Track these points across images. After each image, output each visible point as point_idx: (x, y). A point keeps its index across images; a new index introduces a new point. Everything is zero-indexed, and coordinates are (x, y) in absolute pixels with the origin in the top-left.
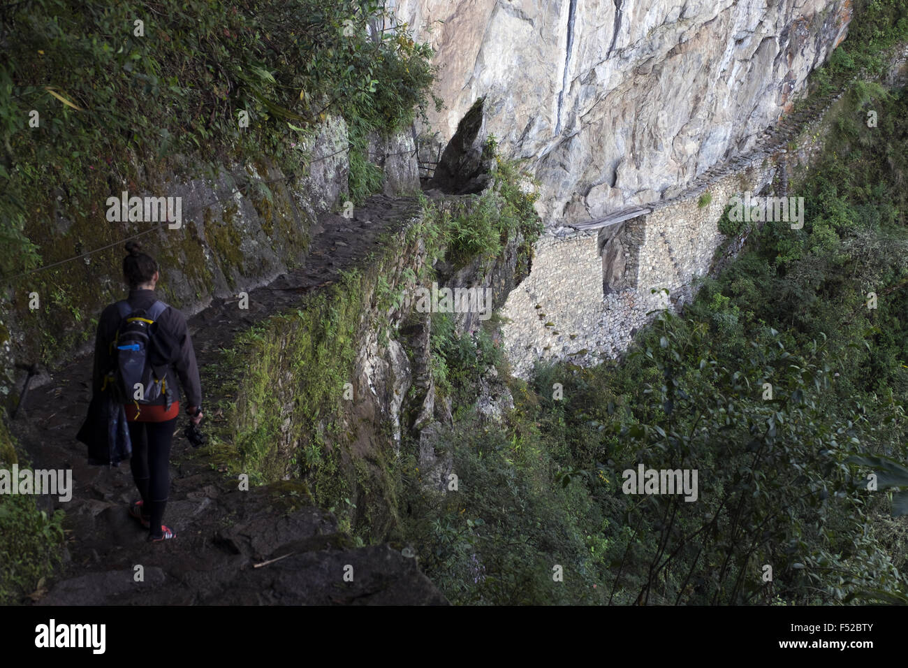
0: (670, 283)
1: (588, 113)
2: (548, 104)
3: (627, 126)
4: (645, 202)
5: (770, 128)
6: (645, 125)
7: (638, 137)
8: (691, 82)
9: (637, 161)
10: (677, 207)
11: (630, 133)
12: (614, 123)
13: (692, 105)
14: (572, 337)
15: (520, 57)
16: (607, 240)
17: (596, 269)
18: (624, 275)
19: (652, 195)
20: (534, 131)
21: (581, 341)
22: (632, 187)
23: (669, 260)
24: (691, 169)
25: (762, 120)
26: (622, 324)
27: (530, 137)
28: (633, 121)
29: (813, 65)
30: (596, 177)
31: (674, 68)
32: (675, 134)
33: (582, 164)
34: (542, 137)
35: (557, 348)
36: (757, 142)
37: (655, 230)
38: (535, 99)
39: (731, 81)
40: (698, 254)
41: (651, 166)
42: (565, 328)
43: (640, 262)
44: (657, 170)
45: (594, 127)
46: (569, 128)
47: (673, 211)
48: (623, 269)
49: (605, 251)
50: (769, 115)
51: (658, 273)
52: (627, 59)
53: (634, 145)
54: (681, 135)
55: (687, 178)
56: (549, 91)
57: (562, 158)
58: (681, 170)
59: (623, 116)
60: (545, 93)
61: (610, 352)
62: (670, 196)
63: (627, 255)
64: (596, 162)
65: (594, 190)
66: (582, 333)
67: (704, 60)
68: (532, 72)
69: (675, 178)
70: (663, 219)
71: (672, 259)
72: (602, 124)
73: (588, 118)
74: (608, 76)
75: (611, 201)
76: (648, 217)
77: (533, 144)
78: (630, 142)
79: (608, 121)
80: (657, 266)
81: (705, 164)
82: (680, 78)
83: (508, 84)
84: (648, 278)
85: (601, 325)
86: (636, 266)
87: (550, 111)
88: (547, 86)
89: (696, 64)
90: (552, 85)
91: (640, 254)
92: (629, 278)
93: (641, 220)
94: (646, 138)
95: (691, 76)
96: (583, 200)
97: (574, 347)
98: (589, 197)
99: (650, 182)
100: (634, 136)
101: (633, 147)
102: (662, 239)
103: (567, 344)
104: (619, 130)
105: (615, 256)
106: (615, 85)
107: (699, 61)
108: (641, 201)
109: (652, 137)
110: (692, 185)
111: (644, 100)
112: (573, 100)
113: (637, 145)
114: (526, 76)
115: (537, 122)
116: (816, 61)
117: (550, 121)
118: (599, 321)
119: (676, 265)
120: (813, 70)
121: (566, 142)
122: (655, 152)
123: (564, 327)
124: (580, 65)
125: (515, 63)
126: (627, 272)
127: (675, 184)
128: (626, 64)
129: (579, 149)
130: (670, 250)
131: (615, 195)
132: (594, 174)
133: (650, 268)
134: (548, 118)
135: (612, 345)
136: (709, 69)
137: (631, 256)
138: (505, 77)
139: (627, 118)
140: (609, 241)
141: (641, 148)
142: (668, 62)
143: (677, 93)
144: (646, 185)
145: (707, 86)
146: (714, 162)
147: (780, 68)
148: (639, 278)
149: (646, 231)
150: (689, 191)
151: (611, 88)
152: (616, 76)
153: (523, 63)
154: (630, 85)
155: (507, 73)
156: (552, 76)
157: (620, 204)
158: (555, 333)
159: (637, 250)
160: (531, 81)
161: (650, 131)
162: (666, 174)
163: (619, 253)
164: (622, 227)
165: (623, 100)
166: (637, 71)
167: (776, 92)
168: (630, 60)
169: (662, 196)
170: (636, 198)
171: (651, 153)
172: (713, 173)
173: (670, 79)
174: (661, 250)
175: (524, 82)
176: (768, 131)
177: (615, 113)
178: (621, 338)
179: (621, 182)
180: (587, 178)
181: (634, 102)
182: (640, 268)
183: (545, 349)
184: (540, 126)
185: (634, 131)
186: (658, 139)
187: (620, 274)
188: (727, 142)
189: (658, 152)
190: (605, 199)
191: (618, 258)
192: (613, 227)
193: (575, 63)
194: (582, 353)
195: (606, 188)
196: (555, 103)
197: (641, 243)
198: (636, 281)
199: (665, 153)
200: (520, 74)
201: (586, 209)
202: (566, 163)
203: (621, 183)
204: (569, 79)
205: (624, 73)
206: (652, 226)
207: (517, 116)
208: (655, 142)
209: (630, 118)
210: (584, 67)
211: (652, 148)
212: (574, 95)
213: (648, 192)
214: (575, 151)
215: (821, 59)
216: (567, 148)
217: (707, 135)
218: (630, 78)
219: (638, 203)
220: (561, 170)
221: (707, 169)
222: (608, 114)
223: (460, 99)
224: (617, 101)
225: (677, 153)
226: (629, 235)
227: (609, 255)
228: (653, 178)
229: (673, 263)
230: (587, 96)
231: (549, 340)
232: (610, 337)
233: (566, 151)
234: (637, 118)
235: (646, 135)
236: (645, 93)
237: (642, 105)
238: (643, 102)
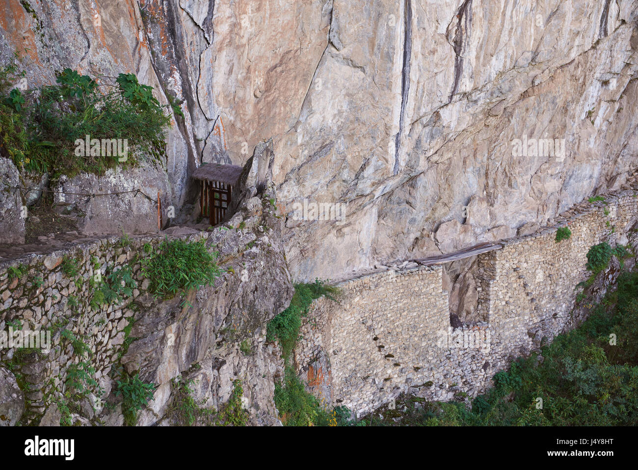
0: (526, 318)
1: (436, 153)
2: (384, 146)
3: (478, 166)
4: (499, 238)
6: (498, 164)
7: (492, 176)
8: (546, 123)
9: (490, 199)
10: (531, 243)
11: (483, 171)
12: (464, 162)
14: (416, 369)
15: (351, 102)
16: (460, 274)
17: (442, 302)
18: (476, 309)
19: (507, 231)
20: (369, 171)
21: (426, 373)
22: (483, 223)
23: (524, 295)
24: (552, 206)
26: (473, 357)
27: (365, 176)
28: (485, 159)
30: (445, 214)
31: (527, 110)
32: (533, 173)
33: (430, 202)
34: (378, 177)
35: (399, 380)
36: (628, 180)
37: (507, 265)
38: (370, 141)
39: (598, 121)
40: (559, 289)
41: (506, 203)
42: (409, 360)
43: (491, 297)
44: (512, 207)
45: (441, 167)
46: (410, 167)
47: (526, 247)
48: (475, 303)
49: (458, 285)
51: (512, 307)
52: (476, 102)
53: (487, 183)
54: (539, 174)
55: (549, 214)
56: (384, 134)
57: (407, 196)
58: (541, 207)
59: (475, 156)
60: (380, 134)
61: (460, 385)
62: (526, 232)
63: (479, 289)
64: (445, 199)
65: (443, 226)
66: (427, 365)
67: (560, 102)
68: (364, 116)
69: (535, 215)
70: (516, 255)
71: (528, 294)
72: (450, 164)
73: (435, 158)
74: (454, 118)
75: (461, 237)
76: (498, 252)
77: (369, 183)
78: (483, 180)
79: (457, 160)
80: (511, 300)
81: (568, 202)
82: (534, 119)
83: (338, 127)
84: (501, 312)
85: (449, 358)
86: (487, 300)
87: (387, 152)
88: (382, 128)
89: (551, 106)
90: (387, 128)
91: (491, 289)
92: (482, 312)
93: (491, 255)
94: (500, 176)
95: (546, 117)
96: (432, 236)
97: (418, 379)
98: (438, 232)
99: (505, 218)
100: (487, 174)
101: (486, 186)
102: (515, 274)
103: (410, 376)
104: (470, 169)
105: (467, 290)
106: (464, 126)
107: (553, 102)
108: (495, 237)
109: (506, 176)
110: (552, 221)
111: (497, 140)
112: (414, 142)
113: (491, 183)
114: (357, 119)
115: (373, 161)
117: (387, 161)
118: (446, 353)
119: (532, 300)
121: (412, 181)
122: (509, 190)
123: (406, 359)
124: (419, 108)
125: (345, 107)
126: (480, 306)
127: (534, 220)
128: (476, 107)
129: (425, 187)
130: (525, 285)
131: (465, 231)
132: (443, 211)
133: (504, 303)
134: (385, 158)
135: (462, 378)
136: (567, 110)
137: (483, 290)
138: (334, 121)
139: (479, 157)
140: (461, 276)
141: (495, 186)
142: (521, 103)
144: (501, 221)
145: (565, 126)
146: (580, 199)
148: (491, 312)
149: (497, 266)
150: (547, 227)
151: (460, 129)
152: (464, 118)
153: (355, 108)
154: (481, 126)
155: (337, 117)
156: (387, 119)
157: (471, 241)
158: (397, 365)
159: (488, 285)
160: (364, 124)
161: (504, 170)
162: (524, 211)
163: (471, 287)
164: (474, 262)
165: (474, 140)
166: (488, 113)
168: (479, 103)
169: (518, 233)
170: (490, 234)
171: (506, 191)
172: (576, 210)
173: (524, 121)
174: (515, 285)
175: (356, 125)
177: (465, 153)
178: (473, 371)
179: (472, 219)
180: (437, 215)
181: (487, 142)
182: (491, 302)
183: (386, 380)
184: (375, 166)
185: (487, 170)
186: (512, 178)
187: (472, 308)
188: (594, 180)
189: (513, 190)
190: (455, 235)
191: (470, 293)
192: (465, 263)
193: (412, 107)
194: (428, 385)
195: (455, 224)
196: (392, 145)
197: (493, 278)
198: (488, 314)
199: (521, 190)
200: (352, 118)
201: (436, 244)
202: (411, 200)
204: (408, 121)
205: (474, 115)
206: (504, 262)
207: (349, 157)
208: (510, 180)
209: (482, 157)
210: (423, 110)
211: (506, 186)
212: (415, 137)
213: (502, 229)
214: (421, 190)
216: (413, 186)
217: (570, 173)
218: (481, 120)
219: (492, 240)
220: (408, 206)
221: (571, 206)
222: (457, 153)
223: (284, 141)
224: (468, 142)
225: (536, 191)
226: (482, 270)
227: (461, 290)
228: (509, 215)
229: (529, 298)
230: (432, 137)
231: (389, 371)
232: (459, 370)
233: (412, 189)
234: (489, 158)
235: (499, 174)
236: (497, 134)
237: (494, 145)
238: (495, 142)
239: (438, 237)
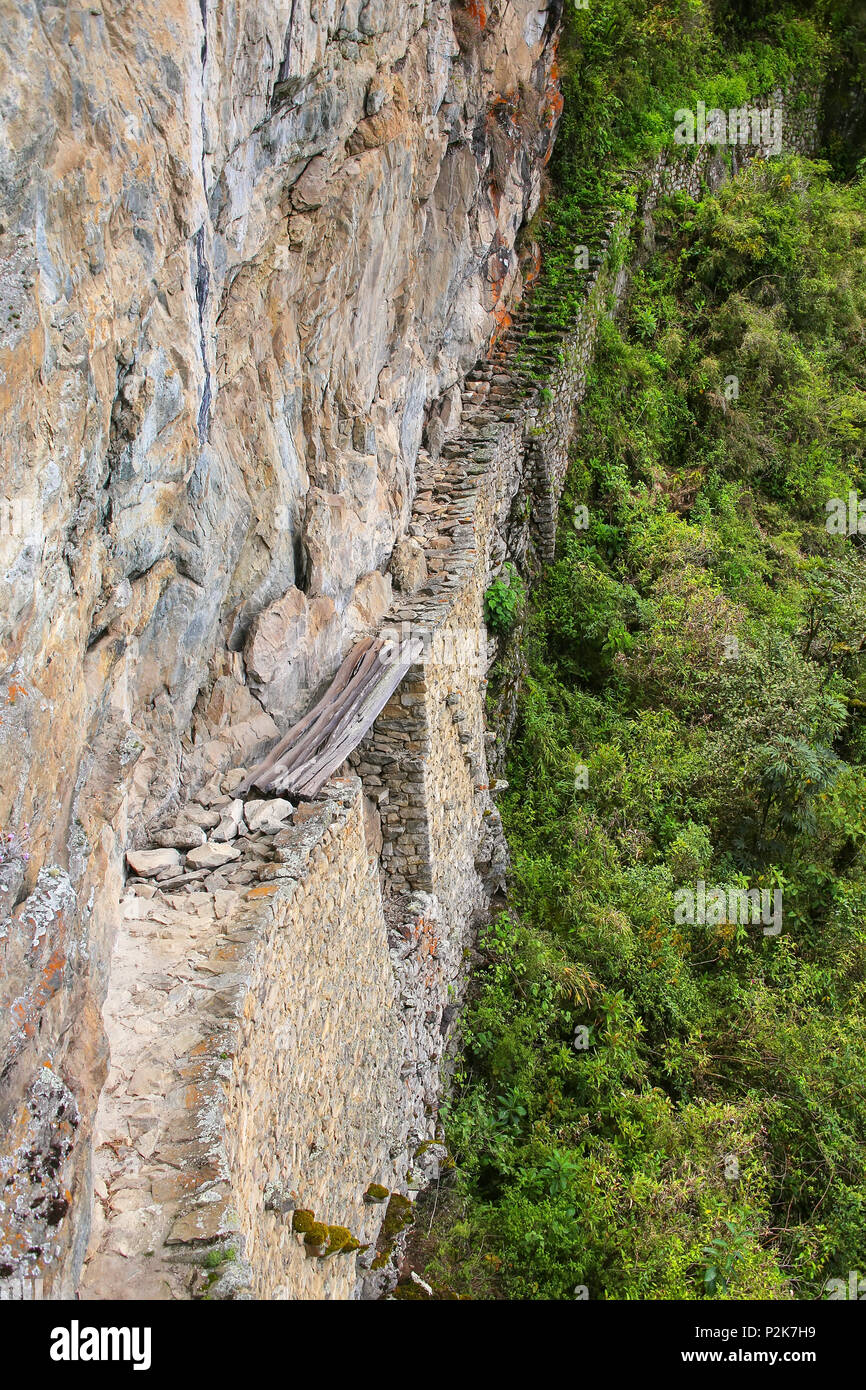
0: (469, 825)
3: (291, 389)
5: (479, 366)
6: (325, 378)
7: (317, 420)
8: (395, 241)
11: (299, 409)
13: (393, 313)
19: (382, 589)
22: (348, 579)
24: (406, 492)
25: (463, 350)
27: (137, 463)
28: (299, 369)
29: (525, 211)
30: (261, 577)
33: (230, 542)
36: (466, 402)
37: (438, 695)
38: (132, 254)
41: (358, 503)
43: (429, 812)
50: (474, 336)
51: (451, 814)
53: (311, 446)
55: (404, 518)
58: (392, 500)
59: (278, 354)
64: (262, 525)
67: (414, 174)
69: (391, 523)
72: (246, 388)
75: (317, 642)
78: (303, 438)
80: (450, 795)
82: (380, 226)
87: (181, 326)
89: (403, 186)
90: (179, 188)
91: (424, 787)
93: (407, 679)
94: (334, 419)
95: (397, 223)
96: (237, 667)
98: (259, 648)
99: (364, 550)
101: (313, 455)
102: (448, 714)
104: (279, 405)
106: (255, 244)
108: (366, 614)
109: (343, 415)
111: (318, 298)
113: (317, 440)
116: (527, 205)
120: (524, 224)
122: (359, 458)
126: (390, 847)
127: (392, 540)
128: (272, 171)
129: (218, 487)
131: (321, 620)
132: (256, 566)
133: (442, 812)
137: (396, 796)
139: (287, 359)
141: (329, 454)
143: (375, 274)
144: (357, 563)
147: (481, 219)
148: (431, 857)
149: (427, 708)
151: (248, 254)
152: (257, 211)
154: (283, 246)
157: (337, 648)
159: (411, 777)
161: (336, 398)
162: (378, 518)
166: (291, 199)
167: (477, 280)
168: (279, 155)
169: (397, 586)
170: (353, 609)
171: (352, 465)
174: (450, 749)
176: (478, 374)
179: (324, 571)
180: (241, 588)
181: (295, 307)
182: (429, 824)
185: (306, 401)
186: (362, 420)
190: (300, 643)
195: (297, 605)
197: (413, 748)
198: (421, 865)
201: (254, 693)
202: (192, 554)
203: (324, 576)
205: (269, 202)
206: (433, 689)
208: (355, 427)
209: (293, 362)
211: (351, 448)
213: (374, 583)
215: (535, 198)
219: (367, 626)
221: (416, 485)
225: (380, 453)
228: (367, 534)
234: (308, 362)
235: (329, 409)
236: (317, 277)
237: (313, 314)
238: (314, 306)
239: (260, 668)
